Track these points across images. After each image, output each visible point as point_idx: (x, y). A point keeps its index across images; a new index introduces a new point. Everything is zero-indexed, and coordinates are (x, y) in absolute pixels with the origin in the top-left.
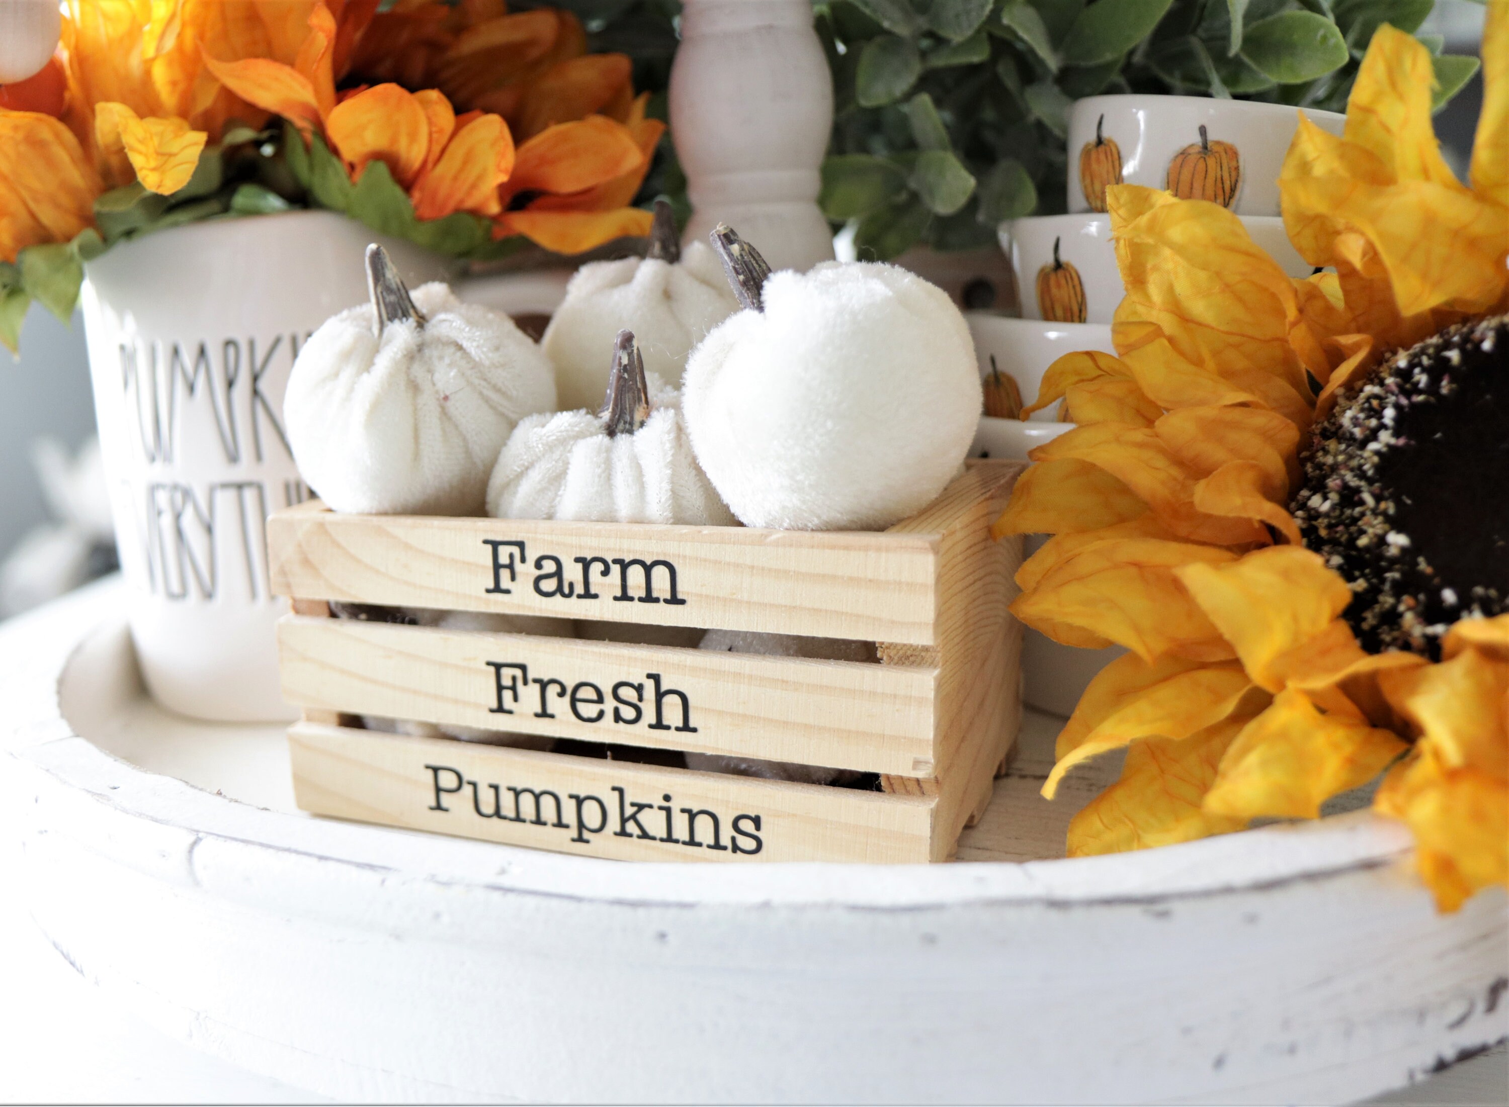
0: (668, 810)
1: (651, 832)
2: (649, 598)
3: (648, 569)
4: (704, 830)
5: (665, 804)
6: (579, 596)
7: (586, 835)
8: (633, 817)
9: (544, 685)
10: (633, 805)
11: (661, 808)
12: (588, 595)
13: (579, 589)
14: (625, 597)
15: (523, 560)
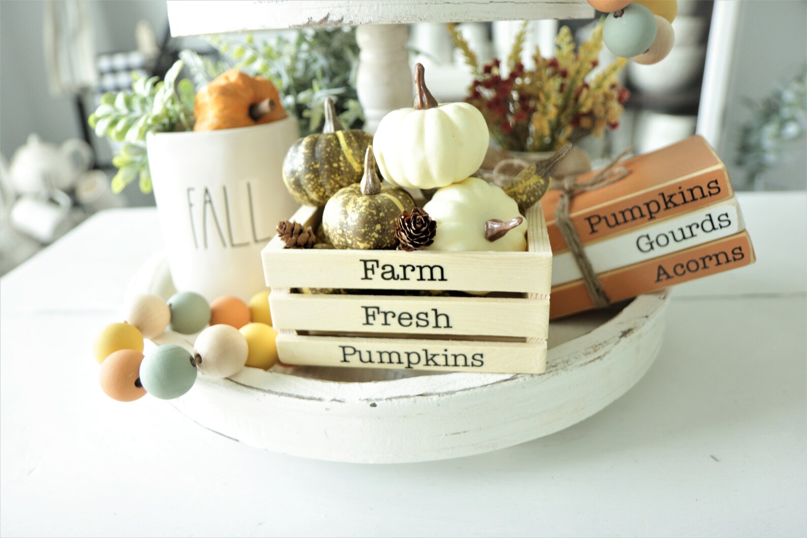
0: (446, 356)
1: (438, 363)
2: (432, 279)
3: (431, 269)
4: (461, 361)
5: (445, 353)
6: (402, 279)
7: (411, 365)
8: (432, 359)
9: (386, 314)
10: (431, 355)
11: (443, 355)
12: (405, 278)
13: (402, 276)
14: (422, 279)
15: (378, 266)
